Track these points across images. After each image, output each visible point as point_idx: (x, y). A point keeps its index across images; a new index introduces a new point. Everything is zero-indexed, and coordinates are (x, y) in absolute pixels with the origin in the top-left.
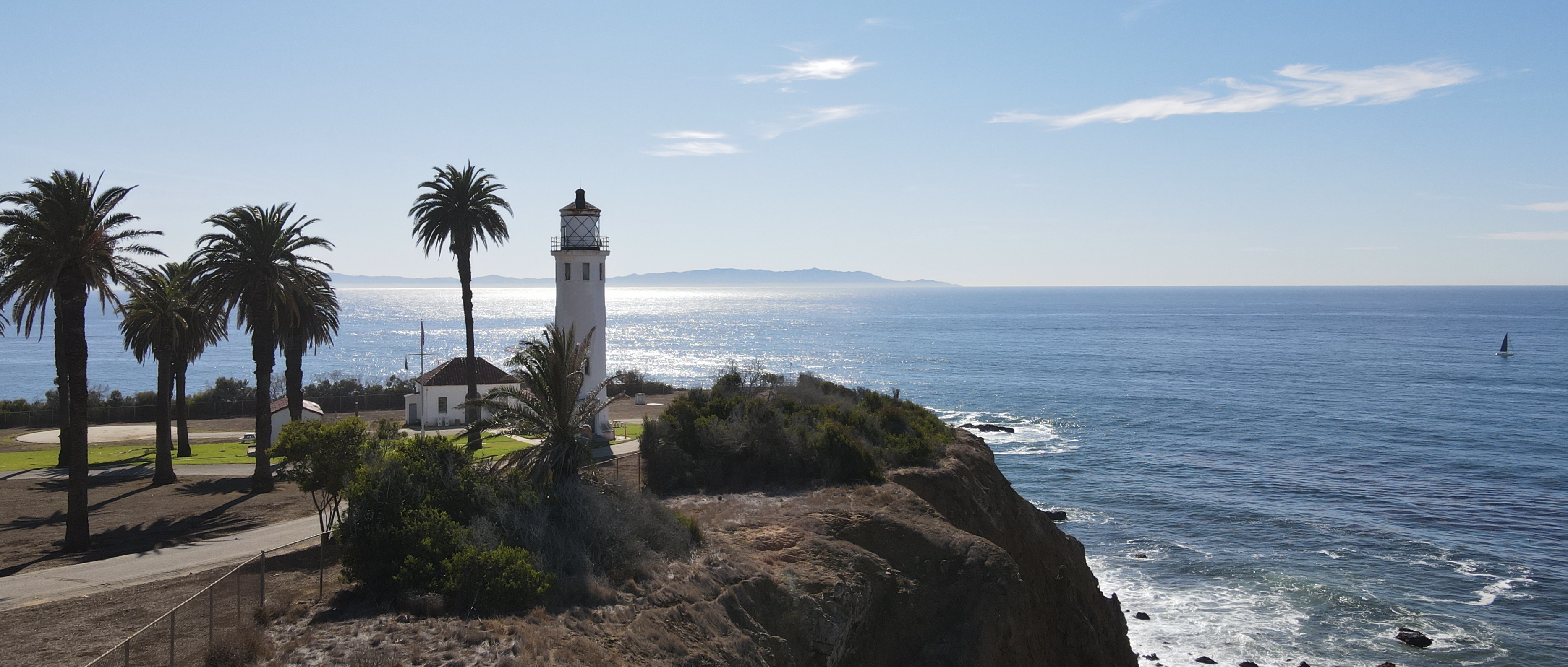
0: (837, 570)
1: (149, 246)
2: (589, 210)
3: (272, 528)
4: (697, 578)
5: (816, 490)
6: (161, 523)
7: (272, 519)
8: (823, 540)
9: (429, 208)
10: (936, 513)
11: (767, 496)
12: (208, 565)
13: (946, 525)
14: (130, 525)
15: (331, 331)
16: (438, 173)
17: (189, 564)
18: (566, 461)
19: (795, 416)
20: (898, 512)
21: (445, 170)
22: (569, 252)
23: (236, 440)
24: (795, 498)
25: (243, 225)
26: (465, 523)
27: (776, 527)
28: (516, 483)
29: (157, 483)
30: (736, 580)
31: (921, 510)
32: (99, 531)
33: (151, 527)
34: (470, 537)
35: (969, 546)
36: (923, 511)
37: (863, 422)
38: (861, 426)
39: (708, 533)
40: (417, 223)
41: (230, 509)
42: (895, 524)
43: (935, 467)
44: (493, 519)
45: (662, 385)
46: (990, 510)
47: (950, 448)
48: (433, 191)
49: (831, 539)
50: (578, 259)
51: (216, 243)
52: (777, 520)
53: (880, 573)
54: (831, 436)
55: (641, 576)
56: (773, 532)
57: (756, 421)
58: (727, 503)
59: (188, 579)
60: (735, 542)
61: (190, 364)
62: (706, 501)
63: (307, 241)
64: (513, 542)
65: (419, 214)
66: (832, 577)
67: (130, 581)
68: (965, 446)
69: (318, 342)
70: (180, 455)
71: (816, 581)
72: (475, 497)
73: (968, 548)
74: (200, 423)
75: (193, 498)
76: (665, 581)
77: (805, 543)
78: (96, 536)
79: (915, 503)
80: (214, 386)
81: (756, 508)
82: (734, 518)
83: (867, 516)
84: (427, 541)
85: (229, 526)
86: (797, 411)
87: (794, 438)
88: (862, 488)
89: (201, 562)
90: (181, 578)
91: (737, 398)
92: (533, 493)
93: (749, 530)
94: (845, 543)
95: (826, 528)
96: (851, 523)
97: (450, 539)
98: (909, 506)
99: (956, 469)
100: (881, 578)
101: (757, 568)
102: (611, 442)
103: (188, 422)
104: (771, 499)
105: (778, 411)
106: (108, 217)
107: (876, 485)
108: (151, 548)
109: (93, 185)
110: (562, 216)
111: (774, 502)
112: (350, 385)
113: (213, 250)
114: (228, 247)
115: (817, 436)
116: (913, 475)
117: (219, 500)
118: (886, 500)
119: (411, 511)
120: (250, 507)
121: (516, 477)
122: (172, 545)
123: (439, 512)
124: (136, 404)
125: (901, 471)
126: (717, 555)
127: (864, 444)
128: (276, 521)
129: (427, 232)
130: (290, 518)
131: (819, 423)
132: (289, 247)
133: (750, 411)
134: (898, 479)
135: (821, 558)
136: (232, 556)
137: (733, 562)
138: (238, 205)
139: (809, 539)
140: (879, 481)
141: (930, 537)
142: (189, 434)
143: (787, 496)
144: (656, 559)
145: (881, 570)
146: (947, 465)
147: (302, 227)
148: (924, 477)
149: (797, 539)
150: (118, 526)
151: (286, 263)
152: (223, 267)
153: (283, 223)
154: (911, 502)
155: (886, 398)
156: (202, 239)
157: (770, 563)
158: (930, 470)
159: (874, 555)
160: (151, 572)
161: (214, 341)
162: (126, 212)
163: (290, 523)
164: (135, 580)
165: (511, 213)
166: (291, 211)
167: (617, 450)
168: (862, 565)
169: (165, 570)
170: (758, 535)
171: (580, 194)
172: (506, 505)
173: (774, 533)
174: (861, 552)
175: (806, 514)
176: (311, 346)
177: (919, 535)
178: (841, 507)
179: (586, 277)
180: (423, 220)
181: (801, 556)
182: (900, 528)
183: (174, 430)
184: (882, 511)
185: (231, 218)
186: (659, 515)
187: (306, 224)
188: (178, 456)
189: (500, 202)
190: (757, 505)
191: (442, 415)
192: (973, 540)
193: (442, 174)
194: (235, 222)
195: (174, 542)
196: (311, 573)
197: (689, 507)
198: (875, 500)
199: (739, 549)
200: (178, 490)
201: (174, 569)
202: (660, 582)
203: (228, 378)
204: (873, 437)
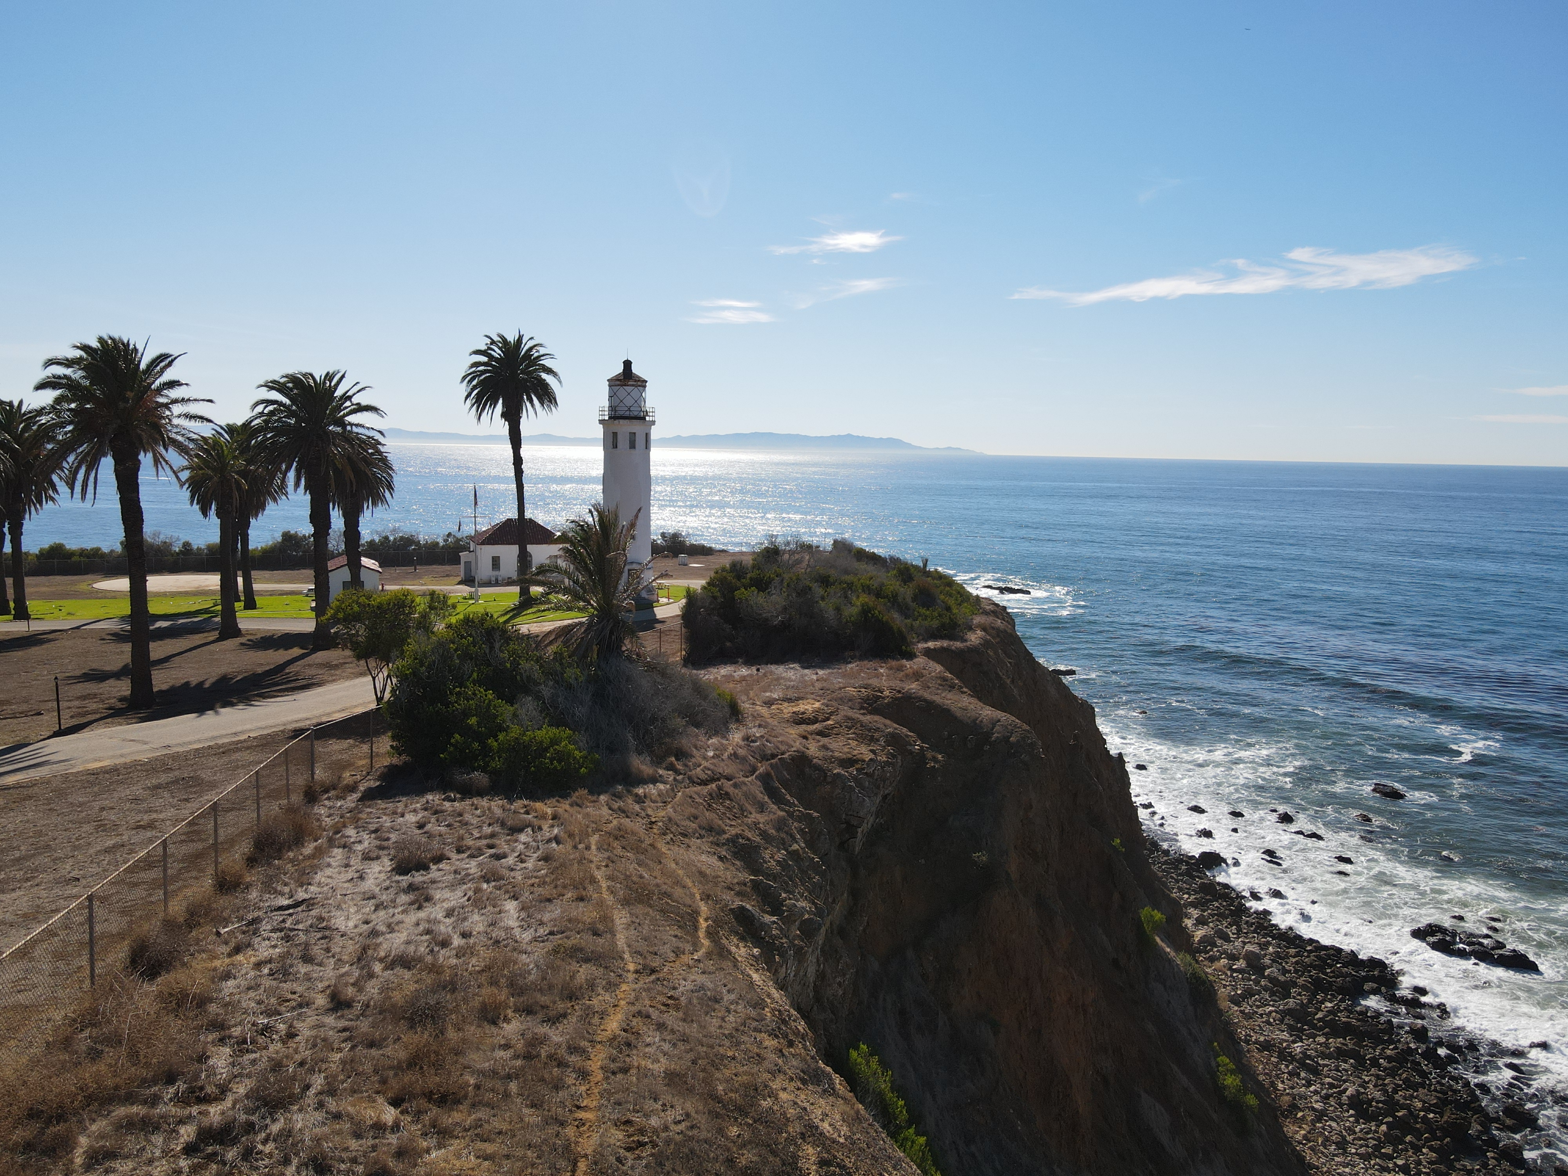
0: (869, 745)
1: (200, 414)
2: (635, 381)
3: (330, 688)
4: (735, 755)
5: (850, 662)
6: (224, 680)
7: (330, 678)
8: (856, 714)
9: (480, 376)
10: (965, 690)
11: (804, 668)
12: (266, 727)
13: (974, 701)
14: (194, 681)
15: (387, 494)
16: (488, 341)
17: (248, 727)
18: (610, 637)
19: (831, 590)
20: (929, 687)
21: (496, 338)
22: (616, 422)
23: (298, 593)
24: (830, 671)
25: (295, 391)
26: (511, 701)
27: (812, 701)
28: (561, 660)
29: (222, 638)
30: (773, 756)
31: (950, 687)
32: (164, 687)
33: (214, 684)
34: (515, 715)
35: (995, 722)
36: (952, 687)
37: (895, 596)
38: (894, 600)
39: (745, 706)
40: (469, 390)
41: (291, 666)
42: (925, 700)
43: (964, 640)
44: (538, 697)
45: (703, 546)
46: (1013, 682)
47: (978, 620)
48: (484, 359)
49: (863, 714)
50: (624, 428)
51: (271, 408)
52: (812, 694)
53: (909, 748)
54: (866, 611)
55: (681, 754)
56: (809, 706)
57: (794, 595)
58: (765, 675)
59: (245, 745)
60: (773, 716)
61: (253, 521)
62: (744, 671)
63: (361, 408)
64: (557, 723)
65: (470, 381)
66: (864, 752)
67: (190, 743)
68: (991, 618)
69: (375, 504)
70: (246, 607)
71: (850, 756)
72: (521, 674)
73: (994, 725)
74: (267, 574)
75: (256, 654)
76: (705, 758)
77: (839, 718)
78: (161, 692)
79: (945, 679)
80: (280, 539)
81: (792, 681)
82: (771, 692)
83: (899, 692)
84: (473, 721)
85: (289, 686)
86: (833, 584)
87: (830, 613)
88: (894, 663)
89: (259, 724)
90: (240, 742)
91: (776, 571)
92: (578, 671)
93: (786, 704)
94: (877, 718)
95: (859, 703)
96: (883, 698)
97: (496, 717)
98: (939, 682)
99: (982, 642)
100: (911, 753)
101: (792, 743)
102: (655, 604)
103: (253, 573)
104: (806, 671)
105: (815, 586)
106: (157, 383)
107: (908, 660)
108: (212, 708)
109: (141, 350)
110: (610, 386)
111: (810, 675)
112: (408, 541)
113: (267, 415)
114: (282, 411)
115: (852, 611)
116: (943, 649)
117: (279, 656)
118: (917, 676)
119: (458, 689)
120: (309, 665)
121: (561, 654)
122: (232, 705)
123: (485, 691)
124: (207, 555)
125: (931, 644)
126: (754, 730)
127: (896, 619)
128: (334, 680)
129: (478, 400)
130: (348, 678)
131: (854, 599)
132: (342, 413)
133: (788, 585)
134: (928, 653)
135: (854, 733)
136: (290, 718)
137: (771, 738)
138: (290, 371)
139: (842, 713)
140: (911, 656)
141: (959, 714)
142: (254, 585)
143: (822, 668)
144: (697, 736)
145: (911, 745)
146: (975, 638)
147: (354, 394)
148: (952, 651)
149: (831, 714)
150: (183, 681)
151: (339, 429)
152: (279, 432)
153: (336, 389)
154: (940, 677)
155: (916, 567)
156: (257, 404)
157: (805, 737)
158: (958, 644)
159: (905, 730)
160: (211, 734)
161: (275, 500)
162: (176, 379)
163: (348, 683)
164: (195, 742)
165: (560, 382)
166: (343, 376)
167: (660, 612)
168: (894, 740)
169: (224, 732)
170: (795, 709)
171: (627, 364)
172: (551, 683)
173: (809, 708)
174: (892, 727)
175: (840, 689)
176: (368, 507)
177: (948, 711)
178: (874, 682)
179: (633, 446)
180: (474, 388)
181: (835, 731)
182: (930, 704)
183: (240, 580)
184: (913, 687)
185: (284, 384)
186: (699, 689)
187: (358, 392)
188: (245, 609)
189: (549, 371)
190: (793, 677)
191: (496, 573)
192: (999, 717)
193: (493, 342)
194: (288, 387)
195: (235, 701)
196: (363, 742)
197: (728, 678)
198: (907, 676)
199: (776, 723)
200: (242, 644)
201: (234, 731)
202: (700, 759)
203: (292, 532)
204: (905, 611)
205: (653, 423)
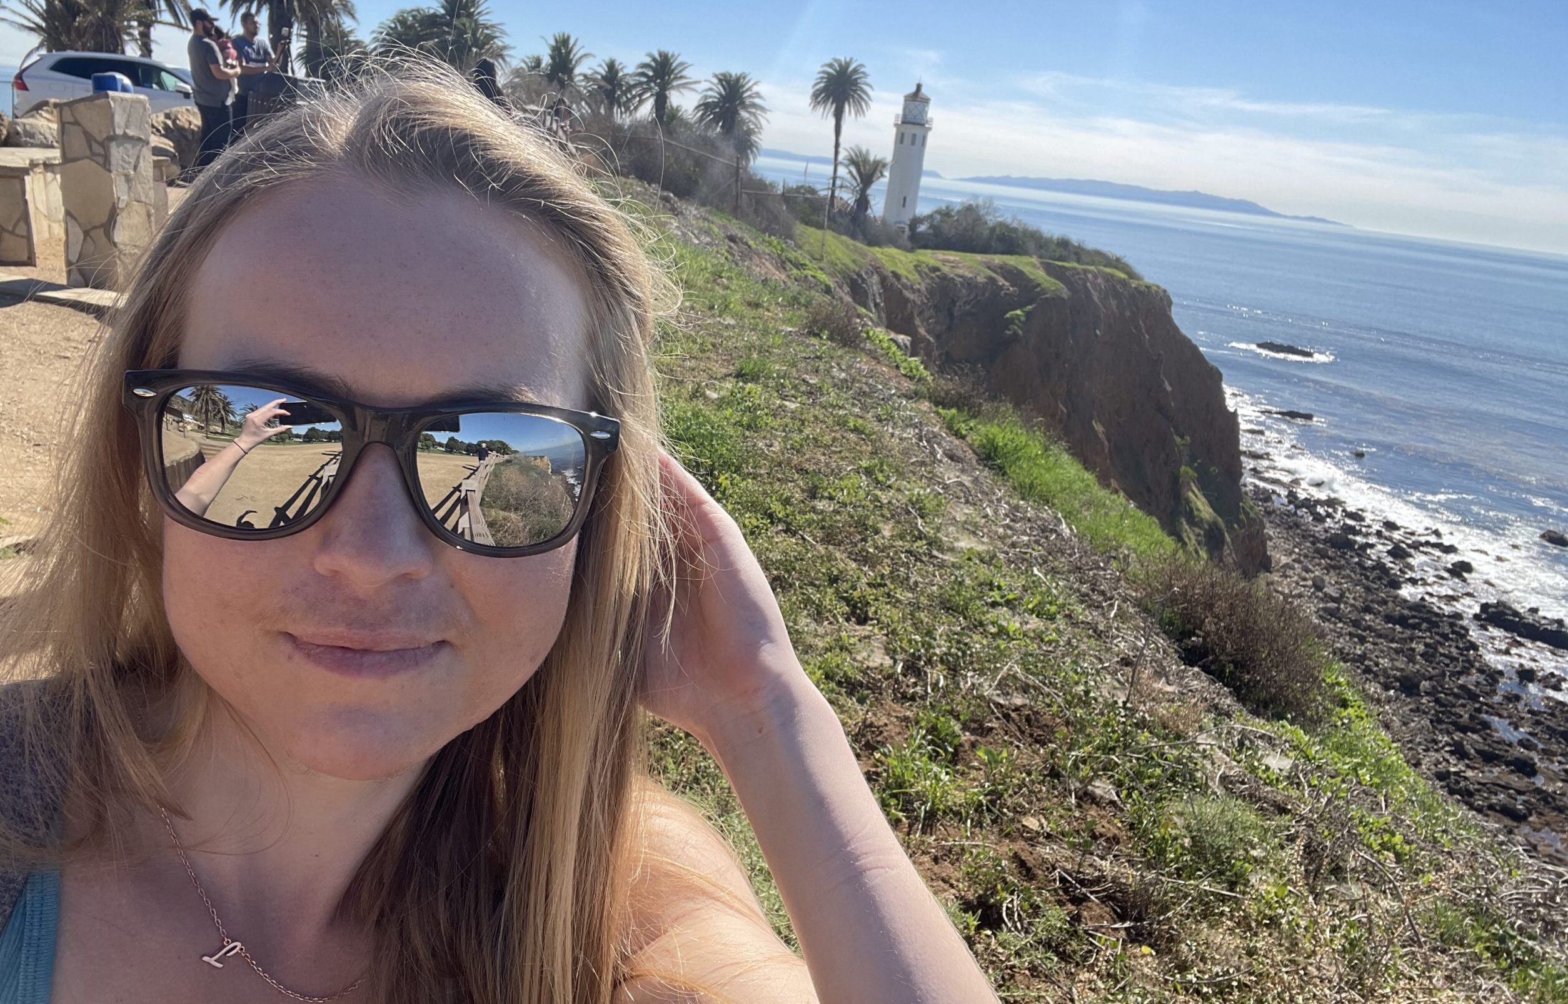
2: (923, 98)
21: (835, 63)
22: (906, 125)
50: (910, 130)
171: (919, 87)
179: (913, 143)
205: (930, 129)
